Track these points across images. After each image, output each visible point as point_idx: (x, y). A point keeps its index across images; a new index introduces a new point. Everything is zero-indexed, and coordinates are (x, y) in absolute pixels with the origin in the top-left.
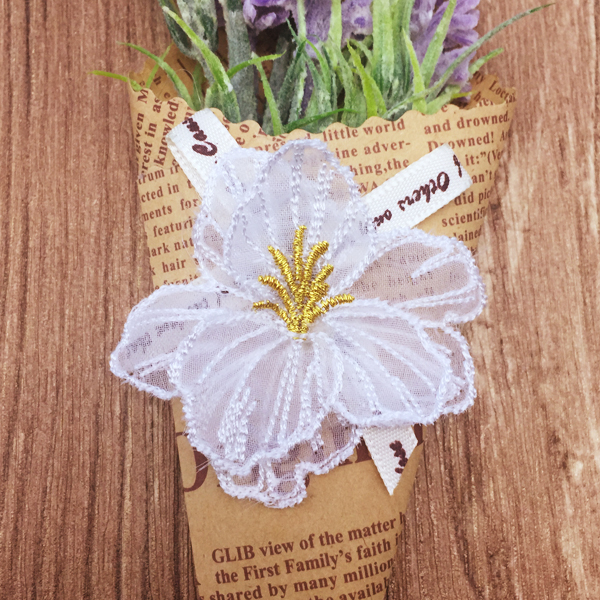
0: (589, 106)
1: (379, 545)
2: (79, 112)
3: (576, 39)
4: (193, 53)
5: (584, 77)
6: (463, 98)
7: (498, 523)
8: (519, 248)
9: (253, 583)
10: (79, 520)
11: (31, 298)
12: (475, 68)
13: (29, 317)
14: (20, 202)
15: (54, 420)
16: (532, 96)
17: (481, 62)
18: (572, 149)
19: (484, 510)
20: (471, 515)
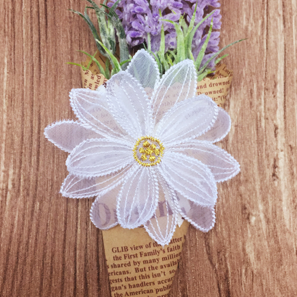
0: (263, 76)
1: (176, 247)
2: (60, 77)
3: (258, 49)
4: (106, 55)
5: (261, 64)
6: (212, 73)
7: (221, 239)
8: (233, 133)
9: (127, 260)
10: (60, 236)
11: (41, 150)
12: (217, 62)
13: (41, 158)
14: (37, 112)
15: (51, 198)
16: (240, 72)
17: (219, 59)
18: (255, 93)
19: (216, 235)
20: (211, 237)
